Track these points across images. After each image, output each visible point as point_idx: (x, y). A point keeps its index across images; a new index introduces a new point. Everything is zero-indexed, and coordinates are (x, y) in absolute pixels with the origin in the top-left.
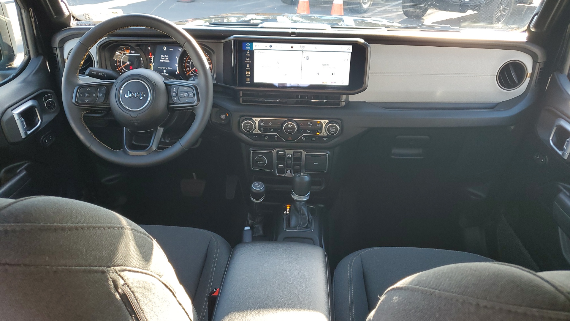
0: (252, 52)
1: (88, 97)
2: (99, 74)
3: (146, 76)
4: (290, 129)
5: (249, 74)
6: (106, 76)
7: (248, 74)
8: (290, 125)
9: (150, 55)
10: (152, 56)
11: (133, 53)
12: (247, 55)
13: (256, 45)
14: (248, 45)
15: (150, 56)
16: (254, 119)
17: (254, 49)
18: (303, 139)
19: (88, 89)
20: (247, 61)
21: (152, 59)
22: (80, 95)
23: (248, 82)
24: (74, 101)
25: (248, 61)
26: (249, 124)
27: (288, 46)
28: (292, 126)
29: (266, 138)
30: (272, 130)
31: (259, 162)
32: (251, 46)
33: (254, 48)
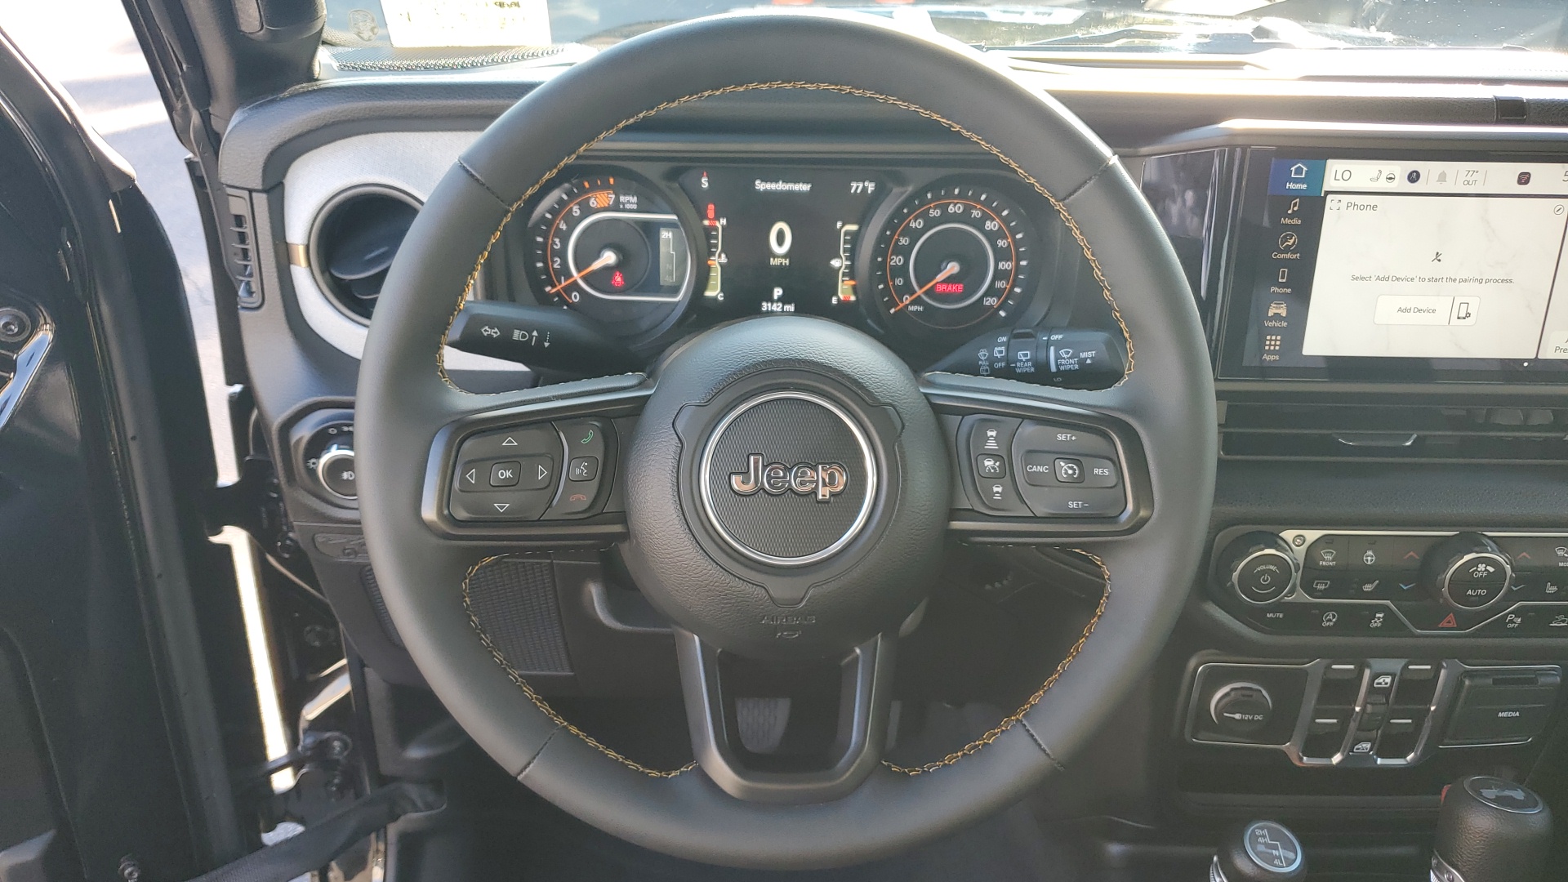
0: (1313, 208)
1: (507, 485)
2: (517, 335)
3: (834, 364)
4: (1478, 583)
5: (1284, 314)
6: (547, 344)
7: (1277, 317)
8: (1481, 567)
9: (711, 214)
10: (717, 218)
11: (628, 206)
12: (1288, 221)
13: (1338, 173)
14: (1299, 171)
15: (706, 223)
16: (1289, 535)
17: (1327, 193)
18: (1512, 621)
19: (509, 442)
20: (1282, 252)
21: (716, 237)
22: (463, 480)
23: (1270, 352)
24: (429, 513)
25: (1287, 249)
26: (1273, 568)
27: (1502, 175)
28: (1491, 569)
29: (1330, 620)
30: (1368, 588)
31: (1237, 716)
32: (1318, 176)
33: (1329, 183)
